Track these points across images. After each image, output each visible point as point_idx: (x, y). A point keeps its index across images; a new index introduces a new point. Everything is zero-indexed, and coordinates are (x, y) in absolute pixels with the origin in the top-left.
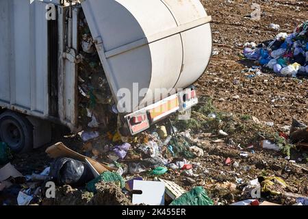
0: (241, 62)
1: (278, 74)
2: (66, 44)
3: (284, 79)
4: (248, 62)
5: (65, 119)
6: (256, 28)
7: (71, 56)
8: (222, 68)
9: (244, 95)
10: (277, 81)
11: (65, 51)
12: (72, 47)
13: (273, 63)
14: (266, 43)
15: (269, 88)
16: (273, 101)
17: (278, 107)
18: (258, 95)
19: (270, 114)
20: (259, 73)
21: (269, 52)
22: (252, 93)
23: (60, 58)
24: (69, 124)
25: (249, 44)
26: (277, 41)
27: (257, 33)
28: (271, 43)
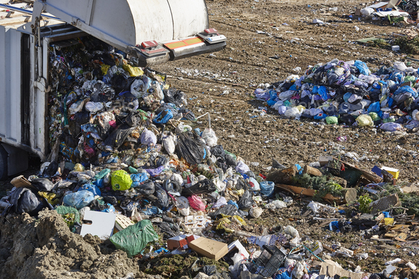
0: (250, 102)
1: (282, 116)
2: (37, 74)
3: (286, 121)
4: (256, 103)
5: (37, 147)
6: (277, 69)
7: (41, 85)
8: (228, 108)
9: (240, 135)
10: (279, 123)
11: (36, 80)
12: (42, 77)
13: (279, 105)
14: (276, 85)
15: (268, 129)
16: (267, 142)
17: (270, 148)
18: (254, 135)
19: (260, 154)
20: (263, 114)
21: (278, 94)
22: (248, 133)
23: (32, 87)
24: (39, 153)
25: (263, 84)
26: (286, 83)
27: (276, 74)
28: (280, 85)
